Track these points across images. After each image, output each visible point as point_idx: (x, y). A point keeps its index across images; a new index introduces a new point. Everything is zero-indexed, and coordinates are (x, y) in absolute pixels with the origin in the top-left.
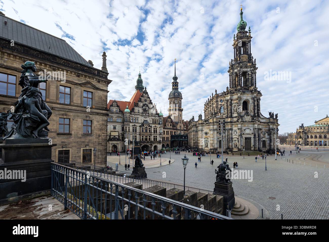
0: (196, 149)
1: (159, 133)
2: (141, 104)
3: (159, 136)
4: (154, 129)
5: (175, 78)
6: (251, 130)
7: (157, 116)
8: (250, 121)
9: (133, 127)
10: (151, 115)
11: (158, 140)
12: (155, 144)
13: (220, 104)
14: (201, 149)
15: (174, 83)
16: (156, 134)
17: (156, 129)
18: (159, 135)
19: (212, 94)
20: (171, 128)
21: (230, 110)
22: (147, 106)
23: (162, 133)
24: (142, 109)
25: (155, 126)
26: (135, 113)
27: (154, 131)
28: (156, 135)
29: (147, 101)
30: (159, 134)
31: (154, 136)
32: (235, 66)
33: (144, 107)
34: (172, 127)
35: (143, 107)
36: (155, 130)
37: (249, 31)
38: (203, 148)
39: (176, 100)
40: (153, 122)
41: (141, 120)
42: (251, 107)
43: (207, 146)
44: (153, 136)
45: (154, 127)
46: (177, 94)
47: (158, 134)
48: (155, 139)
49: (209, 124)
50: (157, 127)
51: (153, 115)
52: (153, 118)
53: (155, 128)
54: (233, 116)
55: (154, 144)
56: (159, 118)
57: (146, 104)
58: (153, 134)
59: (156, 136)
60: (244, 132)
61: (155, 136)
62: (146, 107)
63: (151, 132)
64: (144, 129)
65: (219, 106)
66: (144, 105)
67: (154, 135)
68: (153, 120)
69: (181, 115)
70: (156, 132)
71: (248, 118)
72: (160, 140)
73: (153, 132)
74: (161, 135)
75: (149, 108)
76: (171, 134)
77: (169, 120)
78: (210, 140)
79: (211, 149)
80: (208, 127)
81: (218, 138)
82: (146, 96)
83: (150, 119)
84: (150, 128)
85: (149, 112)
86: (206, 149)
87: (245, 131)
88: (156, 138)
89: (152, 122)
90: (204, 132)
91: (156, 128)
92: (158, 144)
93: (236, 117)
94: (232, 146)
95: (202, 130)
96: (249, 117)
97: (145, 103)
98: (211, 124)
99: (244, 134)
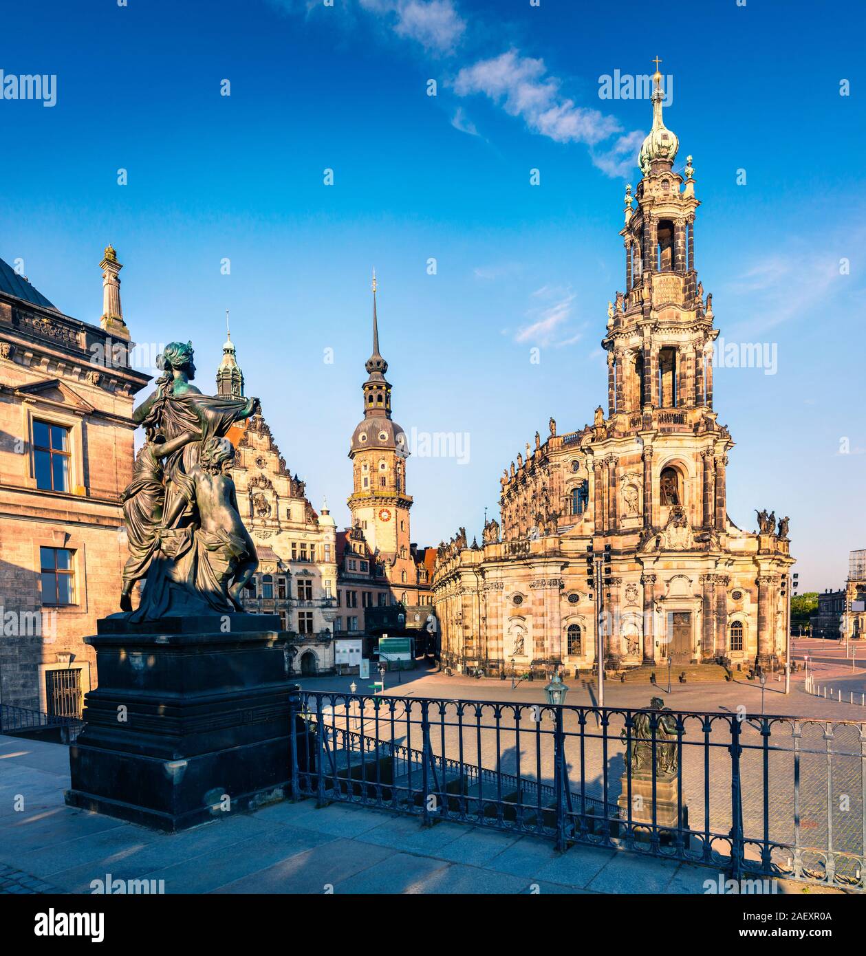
0: (476, 663)
1: (324, 599)
3: (323, 612)
4: (300, 582)
5: (378, 367)
6: (691, 581)
7: (310, 528)
8: (689, 547)
10: (287, 525)
11: (317, 629)
12: (305, 648)
13: (567, 477)
14: (498, 661)
15: (371, 388)
16: (310, 605)
17: (309, 583)
18: (323, 607)
19: (537, 436)
20: (366, 578)
21: (611, 504)
22: (269, 484)
23: (334, 599)
24: (247, 499)
25: (306, 573)
27: (300, 589)
28: (310, 610)
29: (267, 466)
30: (320, 603)
31: (301, 615)
33: (255, 491)
34: (368, 573)
35: (248, 490)
36: (305, 586)
38: (507, 660)
39: (383, 459)
40: (294, 553)
42: (690, 489)
43: (520, 652)
44: (296, 612)
45: (300, 574)
46: (387, 436)
47: (316, 603)
48: (306, 623)
49: (528, 561)
50: (313, 575)
51: (295, 526)
52: (294, 535)
53: (305, 579)
54: (621, 528)
55: (301, 646)
56: (318, 537)
57: (263, 478)
58: (295, 603)
59: (310, 615)
60: (666, 588)
61: (305, 611)
62: (263, 489)
63: (290, 598)
64: (260, 583)
65: (566, 488)
66: (254, 482)
67: (302, 610)
68: (294, 545)
69: (406, 526)
70: (310, 597)
71: (680, 537)
72: (328, 629)
73: (295, 594)
74: (331, 607)
75: (275, 495)
76: (364, 605)
77: (358, 545)
78: (535, 626)
79: (536, 662)
80: (523, 572)
81: (565, 618)
82: (260, 442)
83: (281, 542)
84: (281, 581)
85: (278, 512)
86: (518, 659)
87: (668, 585)
88: (310, 623)
89: (288, 556)
90: (505, 593)
91: (309, 578)
92: (316, 645)
93: (634, 532)
94: (618, 646)
95: (499, 586)
96: (686, 530)
97: (257, 472)
98: (535, 560)
99: (663, 598)
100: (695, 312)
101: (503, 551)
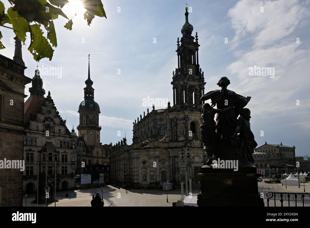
0: (129, 184)
1: (71, 162)
2: (41, 117)
3: (71, 166)
4: (63, 156)
5: (89, 82)
6: (201, 157)
7: (67, 136)
8: (200, 147)
9: (28, 152)
10: (58, 135)
11: (68, 172)
12: (64, 180)
13: (159, 123)
14: (137, 183)
15: (87, 90)
16: (66, 164)
17: (66, 156)
18: (71, 164)
19: (148, 110)
21: (175, 132)
22: (52, 120)
23: (76, 162)
24: (43, 125)
25: (65, 152)
26: (31, 131)
27: (63, 158)
28: (66, 166)
29: (52, 113)
30: (70, 163)
31: (63, 167)
32: (181, 77)
33: (46, 122)
34: (85, 153)
35: (44, 122)
36: (65, 157)
37: (197, 37)
38: (140, 182)
39: (91, 113)
40: (61, 145)
41: (42, 141)
43: (145, 180)
44: (61, 167)
45: (63, 153)
46: (93, 106)
47: (68, 163)
48: (65, 170)
49: (148, 150)
50: (68, 153)
51: (62, 135)
52: (61, 138)
53: (65, 154)
54: (179, 140)
55: (62, 179)
56: (70, 139)
57: (49, 118)
58: (60, 163)
59: (66, 167)
60: (193, 160)
61: (64, 166)
62: (50, 121)
63: (59, 161)
64: (47, 155)
65: (158, 127)
66: (46, 119)
67: (63, 166)
68: (61, 142)
69: (99, 137)
70: (66, 161)
71: (197, 143)
72: (73, 173)
73: (61, 160)
74: (74, 164)
75: (54, 124)
77: (82, 142)
78: (150, 171)
79: (151, 183)
80: (146, 153)
81: (160, 169)
82: (49, 105)
83: (56, 141)
84: (56, 155)
85: (55, 130)
87: (194, 158)
88: (66, 170)
89: (59, 146)
90: (140, 160)
91: (66, 154)
92: (68, 179)
93: (183, 141)
94: (178, 178)
95: (138, 158)
96: (198, 141)
97: (48, 115)
98: (151, 149)
99: (192, 163)
100: (199, 76)
101: (139, 146)
